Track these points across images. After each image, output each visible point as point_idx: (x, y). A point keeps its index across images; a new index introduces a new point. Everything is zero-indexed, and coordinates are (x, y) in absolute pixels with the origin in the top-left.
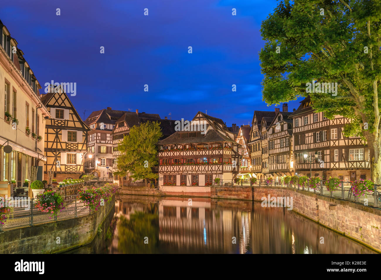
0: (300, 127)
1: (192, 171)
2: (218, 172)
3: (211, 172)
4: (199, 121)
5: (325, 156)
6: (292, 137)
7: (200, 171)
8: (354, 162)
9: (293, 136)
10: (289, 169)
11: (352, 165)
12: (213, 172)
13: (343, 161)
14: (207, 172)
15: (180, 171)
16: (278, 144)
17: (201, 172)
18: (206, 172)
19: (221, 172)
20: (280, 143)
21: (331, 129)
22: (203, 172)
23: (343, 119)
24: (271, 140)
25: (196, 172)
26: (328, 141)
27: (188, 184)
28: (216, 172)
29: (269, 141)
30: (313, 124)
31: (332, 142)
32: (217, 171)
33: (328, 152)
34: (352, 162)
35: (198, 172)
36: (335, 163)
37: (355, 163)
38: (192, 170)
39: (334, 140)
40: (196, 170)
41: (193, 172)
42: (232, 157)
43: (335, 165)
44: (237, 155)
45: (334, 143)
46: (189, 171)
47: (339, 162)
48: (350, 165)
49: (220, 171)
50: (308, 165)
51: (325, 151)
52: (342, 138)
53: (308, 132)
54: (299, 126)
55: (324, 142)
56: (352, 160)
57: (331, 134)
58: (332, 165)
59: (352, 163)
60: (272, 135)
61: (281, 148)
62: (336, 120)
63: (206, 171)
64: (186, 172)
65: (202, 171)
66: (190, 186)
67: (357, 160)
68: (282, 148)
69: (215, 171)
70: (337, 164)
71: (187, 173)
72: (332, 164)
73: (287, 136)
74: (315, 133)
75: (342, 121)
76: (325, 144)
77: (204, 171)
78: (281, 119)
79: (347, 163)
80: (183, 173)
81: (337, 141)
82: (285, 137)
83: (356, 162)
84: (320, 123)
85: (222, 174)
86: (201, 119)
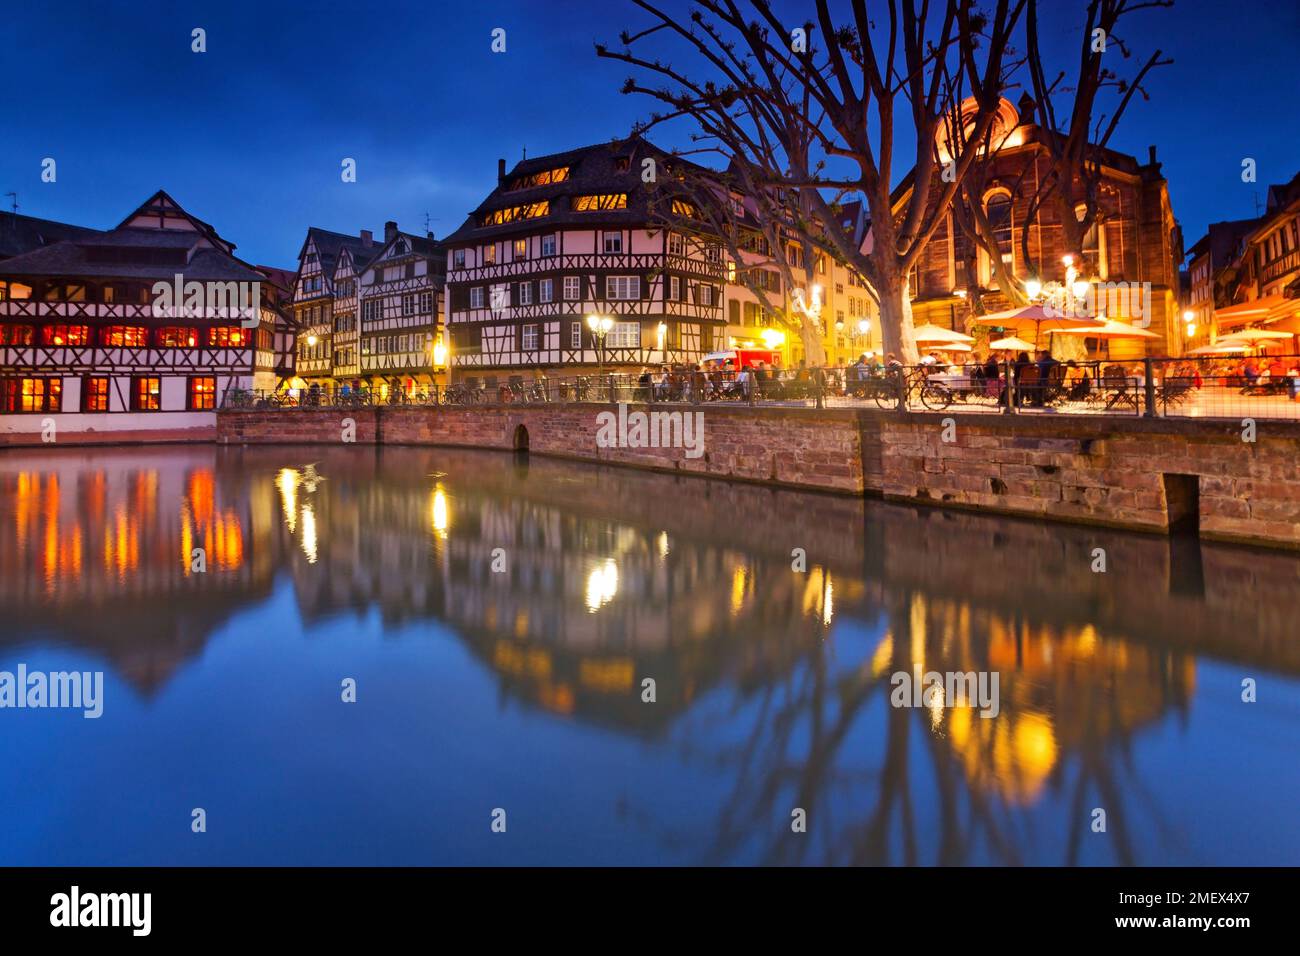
0: (470, 270)
1: (133, 366)
2: (236, 369)
3: (209, 369)
4: (158, 219)
5: (546, 337)
6: (443, 292)
7: (166, 365)
8: (617, 349)
9: (447, 292)
10: (429, 365)
11: (613, 356)
12: (216, 369)
13: (592, 347)
14: (197, 369)
15: (81, 365)
16: (394, 307)
17: (170, 369)
18: (190, 369)
19: (249, 369)
20: (402, 306)
21: (565, 278)
22: (176, 369)
23: (593, 258)
24: (369, 299)
25: (150, 369)
26: (556, 303)
27: (115, 405)
28: (229, 369)
29: (363, 302)
30: (512, 264)
31: (565, 306)
32: (232, 367)
33: (556, 326)
34: (613, 349)
35: (157, 369)
36: (572, 352)
37: (620, 352)
38: (134, 363)
39: (572, 301)
40: (152, 362)
41: (137, 369)
42: (277, 331)
43: (572, 357)
44: (292, 326)
45: (572, 308)
46: (121, 365)
47: (582, 350)
48: (608, 356)
49: (243, 365)
50: (492, 356)
51: (546, 325)
52: (591, 298)
53: (496, 281)
54: (467, 267)
55: (543, 304)
56: (612, 346)
57: (565, 287)
58: (566, 357)
59: (613, 352)
60: (373, 285)
61: (403, 317)
62: (576, 258)
63: (191, 365)
64: (110, 369)
65: (173, 366)
66: (125, 412)
67: (623, 346)
68: (408, 317)
69: (226, 365)
70: (579, 353)
71: (113, 371)
72: (565, 353)
73: (426, 290)
74: (518, 285)
75: (591, 262)
76: (547, 310)
77: (181, 365)
78: (407, 250)
79: (600, 353)
80: (94, 371)
81: (579, 304)
82: (419, 293)
83: (622, 349)
84: (534, 263)
85: (251, 373)
86: (168, 214)
